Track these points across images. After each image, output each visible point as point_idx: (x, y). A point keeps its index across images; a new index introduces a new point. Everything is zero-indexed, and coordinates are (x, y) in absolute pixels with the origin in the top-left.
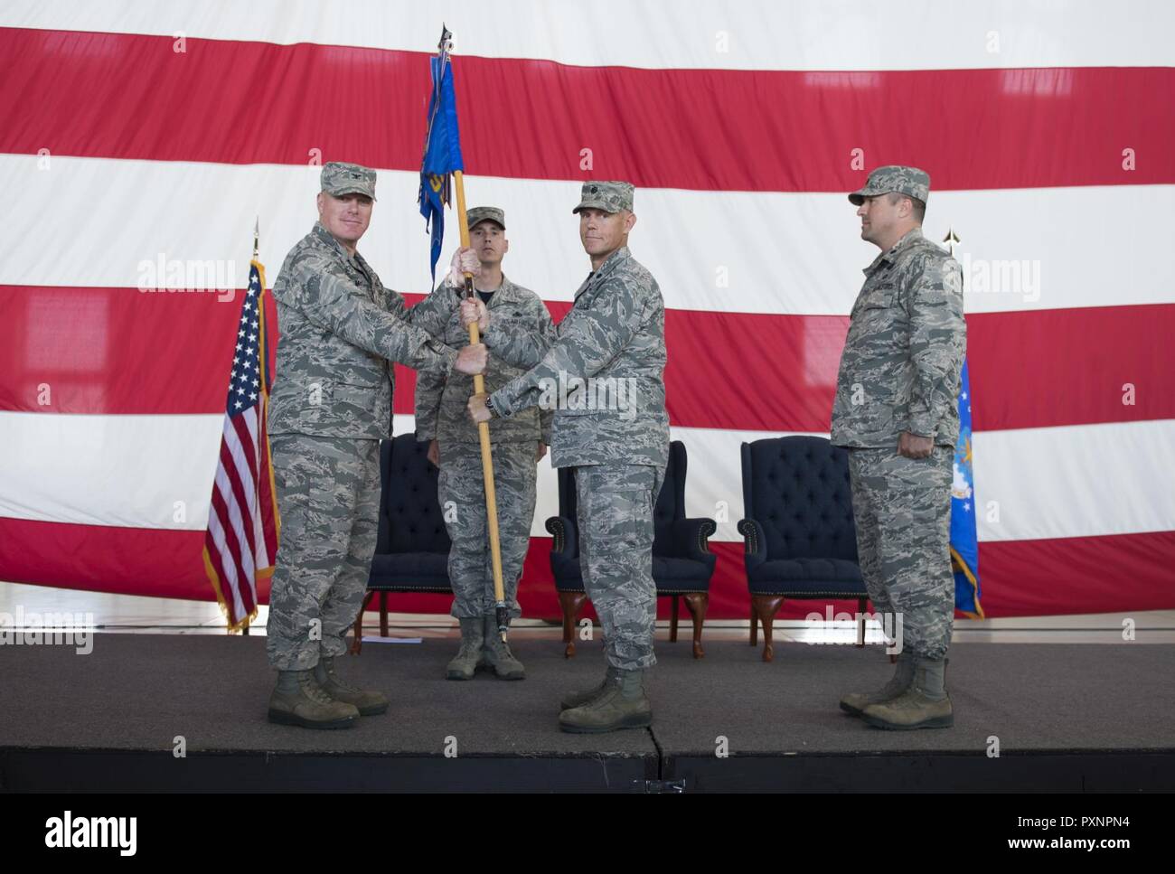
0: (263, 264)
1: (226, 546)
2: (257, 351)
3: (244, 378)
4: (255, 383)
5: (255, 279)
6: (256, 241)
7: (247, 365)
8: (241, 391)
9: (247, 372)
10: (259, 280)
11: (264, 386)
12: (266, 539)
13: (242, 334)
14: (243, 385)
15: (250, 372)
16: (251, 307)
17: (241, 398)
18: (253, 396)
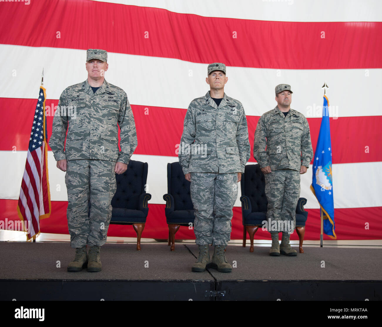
0: (45, 88)
1: (27, 205)
2: (42, 124)
3: (36, 135)
4: (41, 137)
5: (42, 94)
6: (43, 78)
7: (38, 130)
8: (35, 141)
9: (38, 133)
10: (43, 95)
11: (45, 139)
12: (44, 203)
13: (36, 117)
14: (36, 138)
15: (39, 133)
16: (40, 106)
17: (35, 144)
18: (40, 143)
